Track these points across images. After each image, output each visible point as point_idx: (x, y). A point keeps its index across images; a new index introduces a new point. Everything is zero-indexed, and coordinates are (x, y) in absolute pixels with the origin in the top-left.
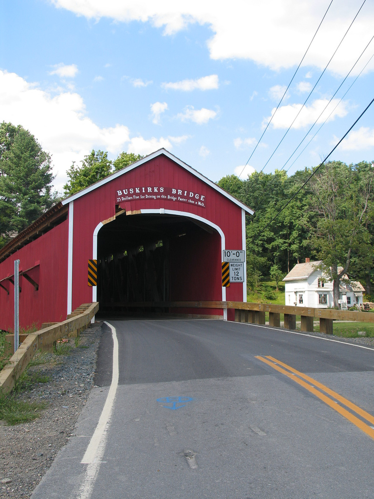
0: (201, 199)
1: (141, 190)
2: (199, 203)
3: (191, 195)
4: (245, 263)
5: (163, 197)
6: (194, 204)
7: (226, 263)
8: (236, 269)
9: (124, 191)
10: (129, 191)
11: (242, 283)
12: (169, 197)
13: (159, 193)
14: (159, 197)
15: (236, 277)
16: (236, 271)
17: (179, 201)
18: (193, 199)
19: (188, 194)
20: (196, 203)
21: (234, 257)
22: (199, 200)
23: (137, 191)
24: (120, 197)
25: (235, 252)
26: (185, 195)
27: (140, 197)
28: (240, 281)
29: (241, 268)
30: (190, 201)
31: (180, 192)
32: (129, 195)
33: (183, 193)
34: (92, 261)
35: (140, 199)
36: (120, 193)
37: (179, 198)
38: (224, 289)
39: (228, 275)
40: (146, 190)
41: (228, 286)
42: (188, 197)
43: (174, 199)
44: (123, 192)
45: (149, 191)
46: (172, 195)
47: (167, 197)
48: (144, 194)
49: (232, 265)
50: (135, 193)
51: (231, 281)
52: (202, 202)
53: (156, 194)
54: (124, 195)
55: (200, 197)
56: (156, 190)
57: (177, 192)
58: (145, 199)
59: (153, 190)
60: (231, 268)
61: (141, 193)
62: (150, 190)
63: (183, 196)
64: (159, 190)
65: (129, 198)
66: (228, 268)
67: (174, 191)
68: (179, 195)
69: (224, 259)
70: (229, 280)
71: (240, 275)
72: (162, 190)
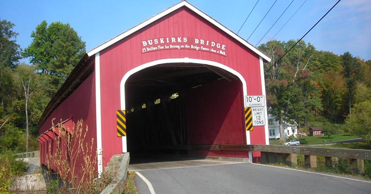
0: (223, 48)
1: (165, 40)
2: (221, 52)
3: (213, 44)
4: (266, 108)
5: (187, 46)
6: (216, 53)
7: (249, 108)
8: (258, 113)
9: (149, 41)
10: (153, 42)
11: (263, 126)
12: (192, 47)
13: (183, 43)
14: (183, 46)
15: (259, 120)
16: (258, 115)
17: (202, 51)
18: (215, 48)
19: (210, 43)
20: (218, 52)
21: (255, 102)
22: (220, 49)
23: (162, 41)
24: (146, 47)
25: (256, 97)
26: (207, 44)
27: (164, 47)
28: (262, 124)
29: (263, 112)
30: (212, 50)
31: (202, 42)
32: (154, 45)
33: (205, 43)
34: (120, 112)
35: (165, 49)
36: (145, 43)
37: (202, 47)
38: (248, 133)
39: (251, 120)
40: (170, 40)
41: (251, 129)
42: (210, 47)
43: (197, 48)
44: (147, 43)
45: (173, 42)
46: (195, 45)
47: (190, 46)
48: (168, 45)
49: (254, 110)
50: (159, 44)
51: (254, 125)
52: (223, 51)
53: (180, 44)
54: (149, 46)
55: (221, 46)
56: (179, 40)
57: (200, 42)
58: (170, 49)
59: (177, 40)
60: (253, 112)
61: (165, 43)
62: (173, 40)
63: (205, 46)
64: (182, 40)
65: (154, 49)
66: (251, 113)
67: (197, 41)
68: (202, 45)
69: (246, 104)
70: (252, 124)
71: (262, 119)
72: (185, 40)
